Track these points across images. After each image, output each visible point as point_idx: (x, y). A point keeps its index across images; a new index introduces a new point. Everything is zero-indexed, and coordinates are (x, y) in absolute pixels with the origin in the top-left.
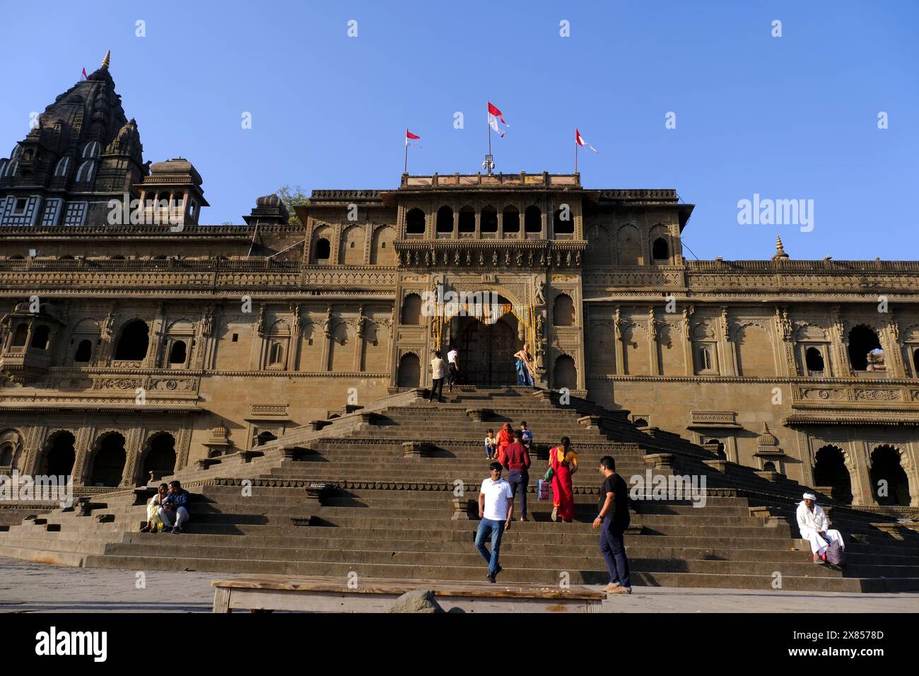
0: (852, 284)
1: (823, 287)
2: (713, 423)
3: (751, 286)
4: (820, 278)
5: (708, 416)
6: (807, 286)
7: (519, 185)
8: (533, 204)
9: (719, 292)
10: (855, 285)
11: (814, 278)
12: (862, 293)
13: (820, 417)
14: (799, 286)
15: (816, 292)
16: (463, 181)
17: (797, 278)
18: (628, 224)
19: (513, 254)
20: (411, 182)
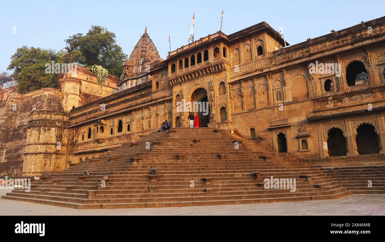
0: (347, 41)
1: (332, 46)
2: (279, 125)
3: (297, 56)
4: (330, 43)
5: (278, 123)
6: (324, 49)
7: (201, 43)
8: (205, 49)
9: (282, 63)
10: (349, 41)
11: (327, 44)
12: (352, 44)
13: (327, 114)
14: (320, 50)
15: (328, 50)
16: (185, 48)
17: (319, 46)
18: (246, 44)
19: (202, 71)
20: (171, 54)
